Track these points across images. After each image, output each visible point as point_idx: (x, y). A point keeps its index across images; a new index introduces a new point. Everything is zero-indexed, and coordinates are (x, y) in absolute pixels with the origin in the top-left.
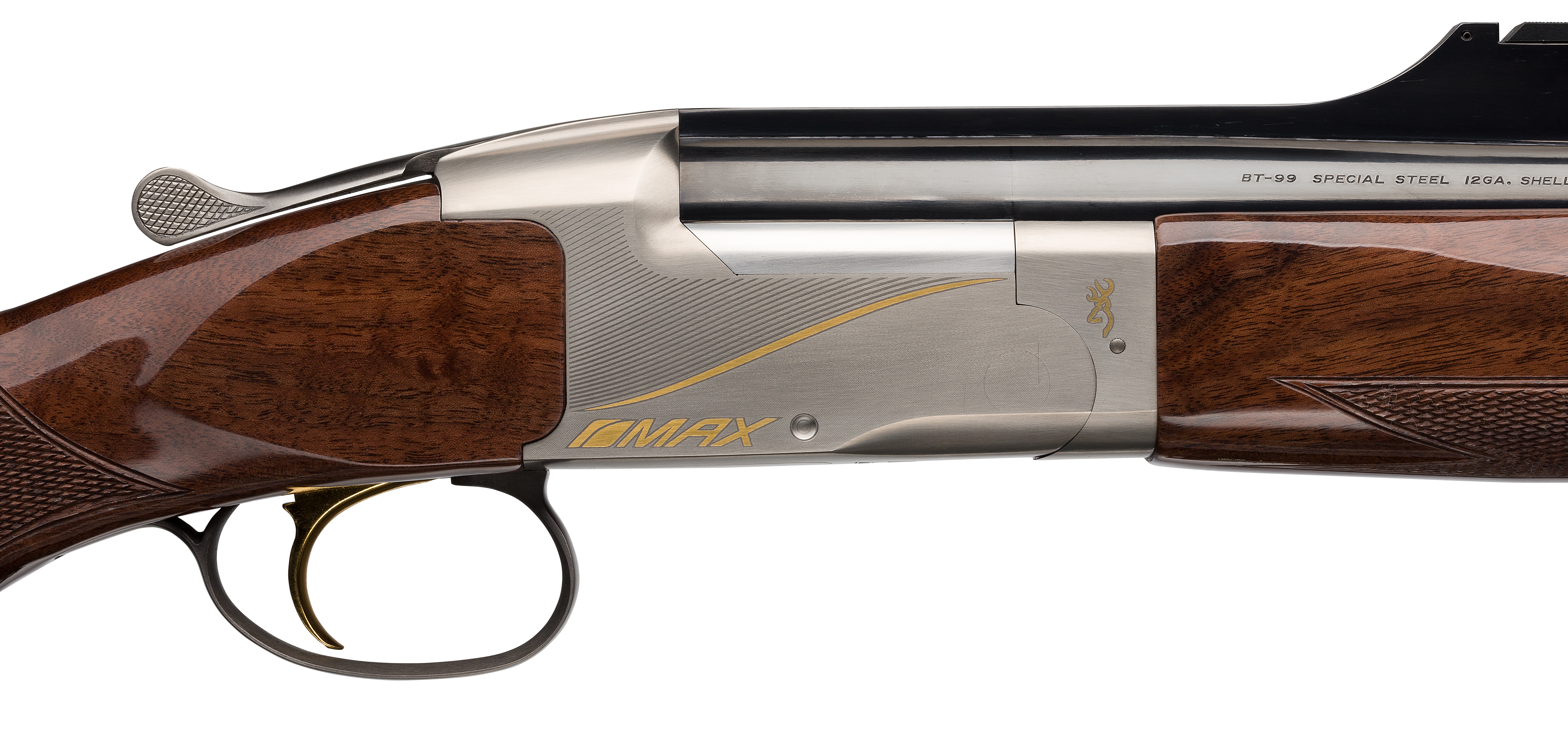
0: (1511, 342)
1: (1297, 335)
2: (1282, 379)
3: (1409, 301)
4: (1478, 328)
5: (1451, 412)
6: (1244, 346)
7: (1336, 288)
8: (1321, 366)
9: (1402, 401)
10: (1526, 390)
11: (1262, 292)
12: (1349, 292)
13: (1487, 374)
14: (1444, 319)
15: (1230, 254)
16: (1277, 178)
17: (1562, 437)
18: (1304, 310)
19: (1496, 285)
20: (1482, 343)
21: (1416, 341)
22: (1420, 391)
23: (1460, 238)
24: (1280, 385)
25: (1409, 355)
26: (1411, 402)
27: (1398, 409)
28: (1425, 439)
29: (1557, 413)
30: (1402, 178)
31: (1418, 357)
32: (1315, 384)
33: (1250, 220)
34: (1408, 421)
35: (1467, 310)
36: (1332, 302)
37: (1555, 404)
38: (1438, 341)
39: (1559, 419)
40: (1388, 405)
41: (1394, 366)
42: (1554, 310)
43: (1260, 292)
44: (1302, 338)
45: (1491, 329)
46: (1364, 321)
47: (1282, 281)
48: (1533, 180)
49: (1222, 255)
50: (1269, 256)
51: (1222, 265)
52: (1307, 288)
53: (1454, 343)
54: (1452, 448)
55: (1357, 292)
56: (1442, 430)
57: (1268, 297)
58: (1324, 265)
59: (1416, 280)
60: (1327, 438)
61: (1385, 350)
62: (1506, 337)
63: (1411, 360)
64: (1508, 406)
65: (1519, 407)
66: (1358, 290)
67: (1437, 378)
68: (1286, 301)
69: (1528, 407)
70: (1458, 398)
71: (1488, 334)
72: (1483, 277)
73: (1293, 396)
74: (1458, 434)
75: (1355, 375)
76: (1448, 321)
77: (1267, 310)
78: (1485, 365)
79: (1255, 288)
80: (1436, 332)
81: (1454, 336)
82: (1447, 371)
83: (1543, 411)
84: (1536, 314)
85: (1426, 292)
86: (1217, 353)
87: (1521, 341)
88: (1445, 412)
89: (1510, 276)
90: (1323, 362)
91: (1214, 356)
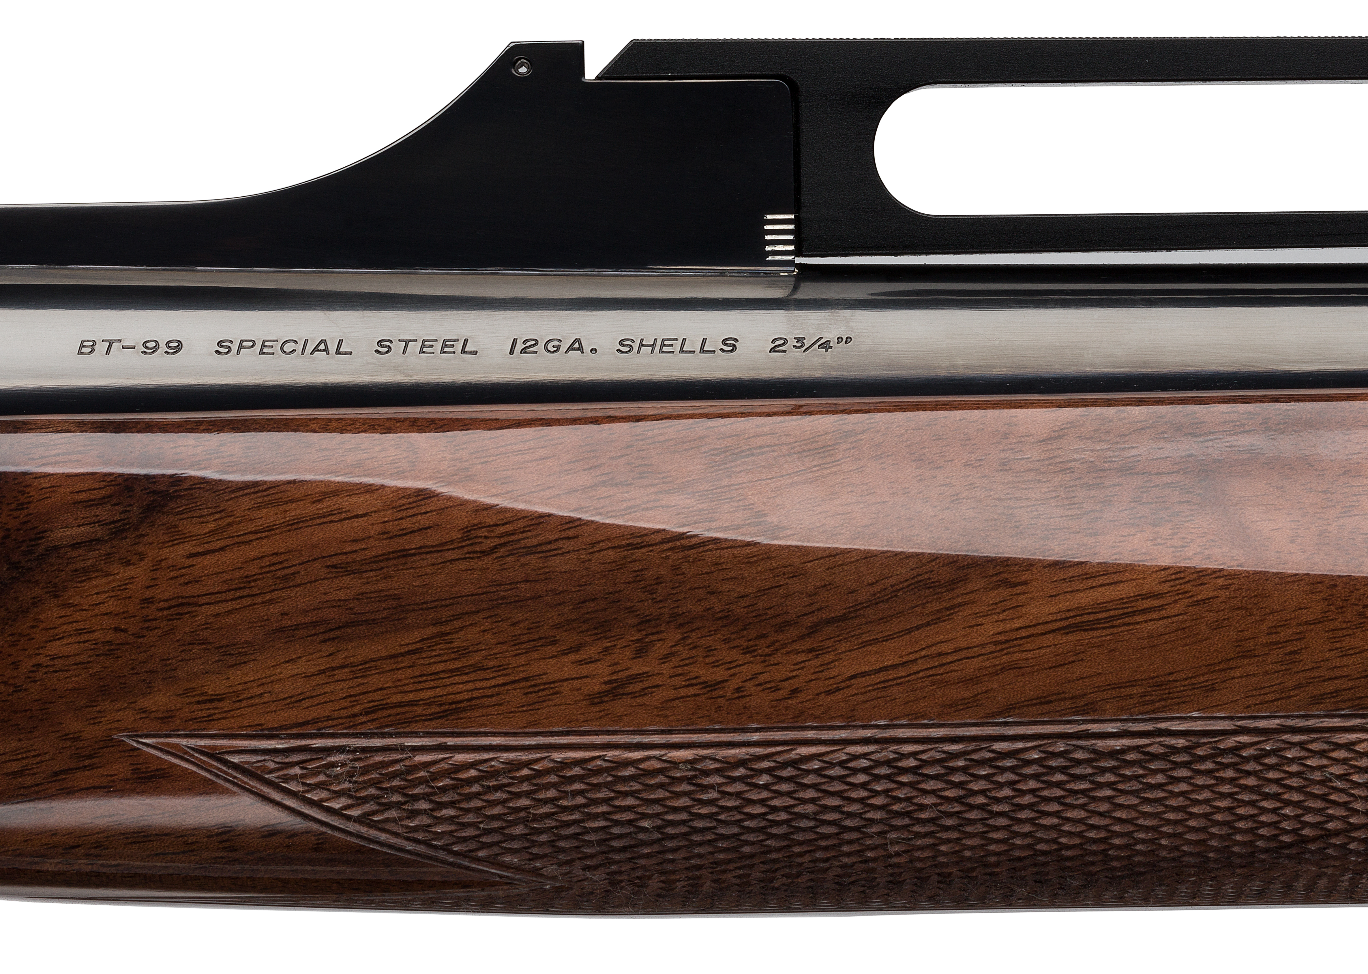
0: (580, 662)
1: (169, 654)
2: (141, 736)
3: (382, 586)
4: (515, 636)
5: (469, 797)
6: (68, 674)
7: (242, 563)
8: (217, 711)
9: (373, 779)
10: (610, 754)
11: (101, 570)
12: (267, 570)
13: (530, 725)
14: (451, 621)
15: (42, 497)
16: (147, 348)
17: (684, 843)
18: (182, 605)
19: (548, 554)
20: (523, 665)
21: (397, 662)
22: (407, 758)
23: (483, 463)
24: (139, 749)
25: (385, 689)
26: (390, 779)
27: (366, 793)
28: (422, 849)
29: (672, 798)
30: (388, 343)
31: (401, 692)
32: (205, 747)
33: (82, 432)
34: (386, 815)
35: (495, 602)
36: (235, 589)
37: (667, 780)
38: (440, 662)
39: (676, 810)
40: (346, 785)
41: (356, 710)
42: (661, 601)
43: (97, 571)
44: (180, 658)
45: (540, 638)
46: (297, 625)
47: (140, 548)
48: (641, 345)
49: (26, 501)
50: (115, 501)
51: (25, 519)
52: (188, 562)
53: (470, 666)
54: (474, 866)
55: (283, 568)
56: (452, 832)
57: (114, 581)
58: (221, 518)
59: (395, 545)
60: (233, 849)
61: (338, 681)
62: (569, 653)
63: (389, 698)
64: (577, 786)
65: (598, 787)
66: (285, 564)
67: (438, 733)
68: (148, 587)
69: (614, 788)
70: (479, 770)
71: (535, 649)
72: (524, 539)
73: (164, 769)
74: (484, 839)
75: (281, 728)
76: (457, 624)
77: (111, 606)
78: (530, 708)
79: (89, 563)
80: (436, 645)
81: (469, 652)
82: (457, 719)
83: (644, 795)
84: (627, 609)
85: (414, 568)
86: (18, 689)
87: (599, 660)
88: (456, 797)
89: (577, 537)
90: (220, 704)
91: (12, 695)
